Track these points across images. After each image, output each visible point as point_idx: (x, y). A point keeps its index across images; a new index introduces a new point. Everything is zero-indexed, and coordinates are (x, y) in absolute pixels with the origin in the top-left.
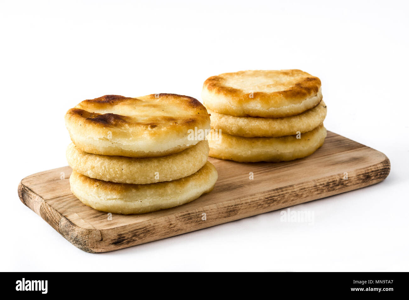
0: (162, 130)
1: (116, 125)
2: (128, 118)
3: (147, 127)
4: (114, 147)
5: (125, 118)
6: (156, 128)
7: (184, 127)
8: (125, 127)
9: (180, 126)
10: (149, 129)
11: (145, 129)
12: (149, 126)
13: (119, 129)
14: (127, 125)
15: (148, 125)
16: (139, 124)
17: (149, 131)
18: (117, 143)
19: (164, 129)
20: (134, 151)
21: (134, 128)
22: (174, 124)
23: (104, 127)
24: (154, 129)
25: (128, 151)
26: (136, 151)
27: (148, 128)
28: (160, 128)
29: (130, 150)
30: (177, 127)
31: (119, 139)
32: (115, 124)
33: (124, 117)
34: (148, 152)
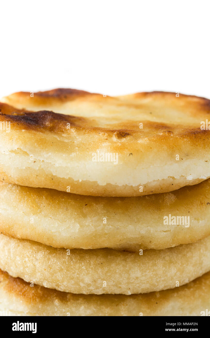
0: (140, 141)
1: (52, 129)
2: (80, 119)
3: (110, 136)
4: (37, 169)
5: (74, 119)
6: (128, 138)
7: (185, 140)
8: (69, 134)
9: (177, 138)
10: (114, 139)
11: (106, 138)
12: (115, 133)
13: (56, 136)
14: (73, 130)
15: (113, 131)
16: (96, 129)
17: (112, 142)
18: (43, 161)
19: (143, 141)
20: (75, 179)
21: (86, 136)
22: (167, 134)
23: (25, 128)
24: (124, 140)
25: (63, 178)
26: (80, 181)
27: (112, 136)
28: (136, 138)
29: (69, 178)
30: (171, 139)
31: (50, 154)
32: (50, 128)
33: (74, 117)
34: (104, 184)
